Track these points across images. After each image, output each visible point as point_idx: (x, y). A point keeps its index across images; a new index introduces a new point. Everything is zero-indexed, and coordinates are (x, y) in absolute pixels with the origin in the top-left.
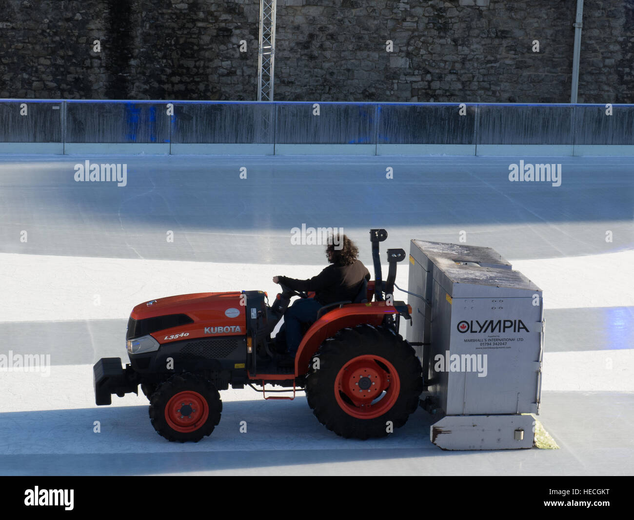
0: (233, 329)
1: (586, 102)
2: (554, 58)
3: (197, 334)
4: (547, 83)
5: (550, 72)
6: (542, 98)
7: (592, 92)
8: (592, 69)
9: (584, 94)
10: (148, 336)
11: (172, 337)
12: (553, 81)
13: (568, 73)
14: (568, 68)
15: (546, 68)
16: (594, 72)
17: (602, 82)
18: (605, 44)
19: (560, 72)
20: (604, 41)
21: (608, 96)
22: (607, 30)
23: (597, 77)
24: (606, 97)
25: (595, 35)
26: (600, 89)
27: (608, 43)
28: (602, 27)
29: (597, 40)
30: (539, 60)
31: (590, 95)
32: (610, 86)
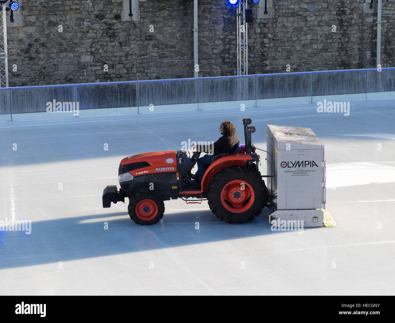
0: (170, 169)
1: (203, 76)
2: (182, 50)
3: (152, 171)
4: (179, 66)
5: (180, 59)
6: (177, 76)
7: (207, 70)
8: (206, 56)
9: (202, 72)
10: (128, 173)
11: (140, 173)
12: (182, 64)
13: (192, 59)
14: (191, 56)
15: (178, 57)
16: (207, 58)
17: (212, 64)
18: (213, 40)
19: (186, 59)
20: (212, 39)
21: (217, 72)
22: (213, 31)
23: (209, 61)
24: (215, 73)
25: (206, 35)
26: (211, 68)
27: (214, 39)
28: (210, 30)
29: (207, 38)
30: (173, 52)
31: (206, 72)
32: (217, 66)
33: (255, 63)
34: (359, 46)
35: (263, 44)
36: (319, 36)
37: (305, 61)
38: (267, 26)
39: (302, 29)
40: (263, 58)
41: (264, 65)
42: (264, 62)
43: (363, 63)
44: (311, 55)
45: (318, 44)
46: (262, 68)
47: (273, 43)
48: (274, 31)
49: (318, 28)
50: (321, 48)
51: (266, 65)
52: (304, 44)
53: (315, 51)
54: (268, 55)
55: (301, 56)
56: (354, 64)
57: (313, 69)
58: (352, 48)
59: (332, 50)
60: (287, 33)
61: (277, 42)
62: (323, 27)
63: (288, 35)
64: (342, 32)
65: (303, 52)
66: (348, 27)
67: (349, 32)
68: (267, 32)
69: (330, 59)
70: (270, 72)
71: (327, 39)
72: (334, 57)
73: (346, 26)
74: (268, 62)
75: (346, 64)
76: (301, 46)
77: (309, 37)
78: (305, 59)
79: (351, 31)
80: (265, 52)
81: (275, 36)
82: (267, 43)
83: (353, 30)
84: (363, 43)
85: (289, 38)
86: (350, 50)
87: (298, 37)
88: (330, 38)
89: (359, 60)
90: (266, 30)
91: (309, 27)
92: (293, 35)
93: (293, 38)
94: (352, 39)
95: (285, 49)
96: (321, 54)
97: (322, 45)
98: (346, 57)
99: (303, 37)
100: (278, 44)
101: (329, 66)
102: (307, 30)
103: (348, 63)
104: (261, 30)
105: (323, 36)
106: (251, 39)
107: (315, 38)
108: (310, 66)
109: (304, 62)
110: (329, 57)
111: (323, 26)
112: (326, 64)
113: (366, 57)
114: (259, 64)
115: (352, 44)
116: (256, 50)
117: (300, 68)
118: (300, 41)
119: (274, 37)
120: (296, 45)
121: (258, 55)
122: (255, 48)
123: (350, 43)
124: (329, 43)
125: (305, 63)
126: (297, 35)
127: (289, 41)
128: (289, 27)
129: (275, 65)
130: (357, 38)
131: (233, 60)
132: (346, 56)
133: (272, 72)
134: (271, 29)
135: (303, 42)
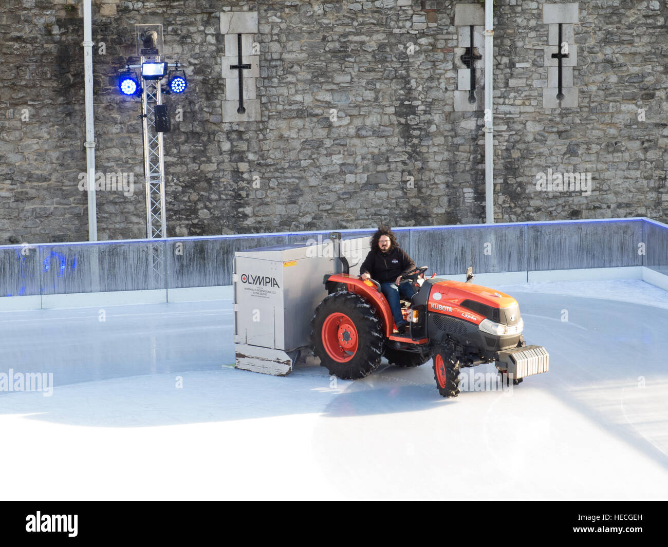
1: (111, 238)
2: (63, 186)
4: (57, 217)
5: (60, 204)
6: (53, 237)
7: (118, 226)
8: (115, 198)
9: (107, 228)
12: (65, 214)
13: (84, 204)
14: (84, 198)
15: (55, 200)
16: (117, 200)
17: (128, 213)
18: (128, 166)
19: (73, 203)
20: (127, 162)
21: (139, 229)
22: (130, 148)
23: (122, 207)
24: (136, 231)
25: (115, 155)
26: (127, 220)
27: (133, 164)
28: (123, 146)
29: (118, 161)
30: (44, 189)
31: (115, 229)
32: (140, 217)
33: (221, 211)
34: (447, 177)
35: (237, 174)
36: (359, 158)
37: (329, 207)
38: (246, 136)
39: (321, 143)
40: (238, 201)
41: (241, 215)
42: (241, 210)
43: (458, 212)
44: (342, 197)
45: (356, 174)
46: (236, 222)
47: (260, 172)
48: (260, 147)
49: (356, 141)
50: (364, 181)
51: (246, 216)
52: (327, 173)
53: (351, 189)
54: (248, 195)
55: (320, 197)
56: (437, 214)
57: (348, 225)
58: (432, 182)
59: (387, 187)
60: (290, 151)
61: (268, 170)
62: (367, 139)
63: (292, 156)
64: (409, 149)
65: (325, 190)
66: (422, 140)
67: (424, 150)
68: (245, 148)
69: (384, 204)
70: (254, 229)
71: (377, 164)
72: (394, 201)
73: (416, 137)
74: (248, 210)
75: (420, 214)
76: (321, 177)
77: (337, 159)
78: (330, 204)
79: (428, 146)
80: (243, 189)
81: (262, 157)
82: (245, 172)
83: (434, 145)
84: (456, 172)
85: (293, 161)
86: (427, 187)
87: (313, 159)
88: (384, 161)
89: (449, 206)
90: (243, 146)
91: (336, 139)
92: (301, 157)
93: (302, 162)
94: (432, 165)
95: (284, 184)
96: (364, 193)
97: (365, 176)
98: (419, 200)
99: (323, 160)
100: (270, 174)
101: (383, 217)
102: (333, 145)
103: (424, 212)
104: (232, 146)
105: (368, 157)
106: (211, 164)
107: (350, 161)
108: (340, 218)
109: (327, 211)
110: (381, 201)
111: (366, 137)
112: (376, 214)
113: (464, 200)
114: (229, 213)
115: (432, 174)
116: (222, 185)
117: (320, 221)
118: (317, 167)
119: (260, 158)
120: (309, 175)
121: (226, 195)
122: (220, 182)
123: (427, 172)
124: (382, 172)
125: (329, 212)
126: (311, 156)
127: (294, 168)
128: (293, 139)
129: (264, 216)
130: (441, 162)
131: (174, 205)
132: (420, 198)
133: (257, 230)
134: (254, 143)
135: (324, 170)
